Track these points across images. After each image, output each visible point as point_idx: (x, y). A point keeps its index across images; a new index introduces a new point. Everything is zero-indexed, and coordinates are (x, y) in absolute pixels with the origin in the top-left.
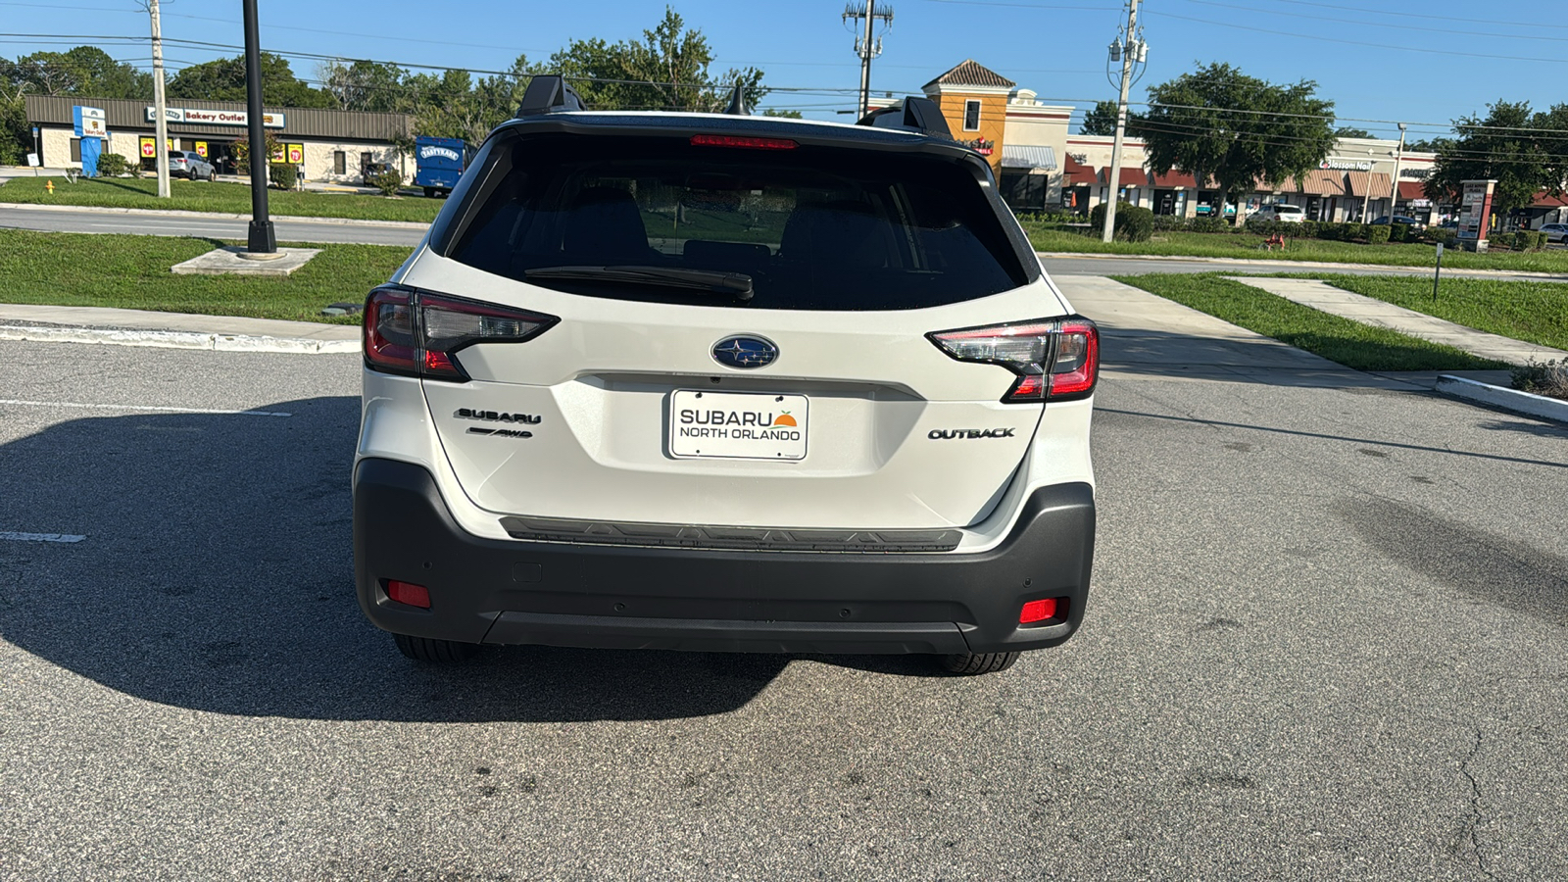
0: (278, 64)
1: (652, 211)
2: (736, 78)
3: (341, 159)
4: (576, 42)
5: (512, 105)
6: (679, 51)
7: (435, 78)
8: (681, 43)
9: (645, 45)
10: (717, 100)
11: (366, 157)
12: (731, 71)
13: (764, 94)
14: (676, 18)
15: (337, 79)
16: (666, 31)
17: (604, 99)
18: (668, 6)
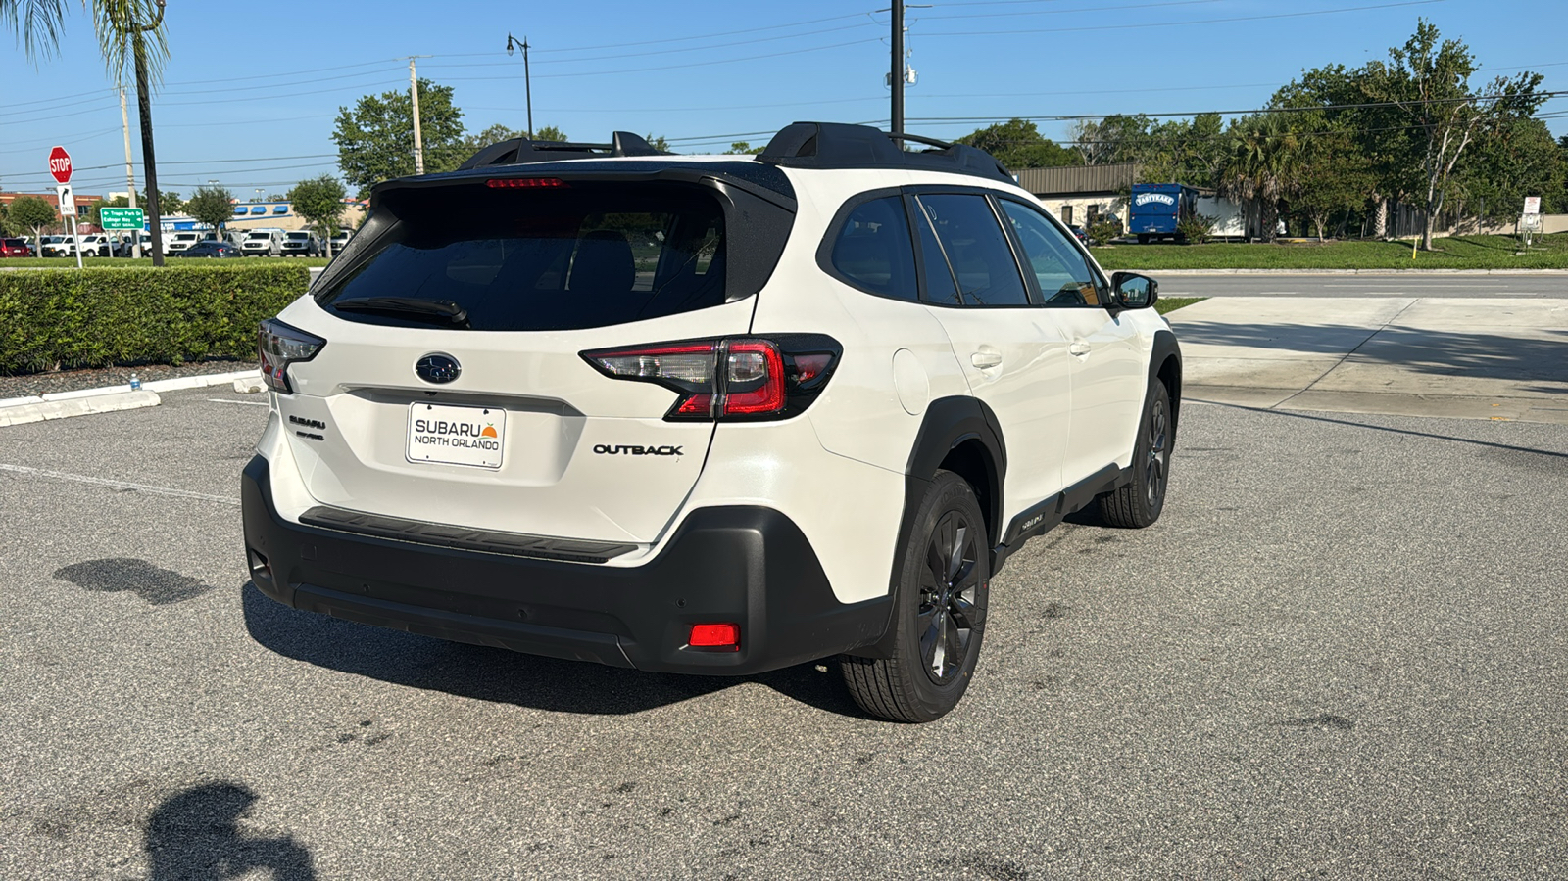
0: (1027, 128)
1: (1391, 239)
2: (1505, 87)
3: (1068, 214)
4: (1308, 71)
5: (1232, 143)
6: (1434, 65)
7: (1185, 124)
8: (1437, 56)
9: (1391, 64)
10: (1479, 113)
11: (1092, 210)
12: (1497, 79)
13: (1544, 100)
14: (1430, 30)
15: (1086, 136)
16: (1418, 46)
17: (1338, 126)
18: (1419, 19)
